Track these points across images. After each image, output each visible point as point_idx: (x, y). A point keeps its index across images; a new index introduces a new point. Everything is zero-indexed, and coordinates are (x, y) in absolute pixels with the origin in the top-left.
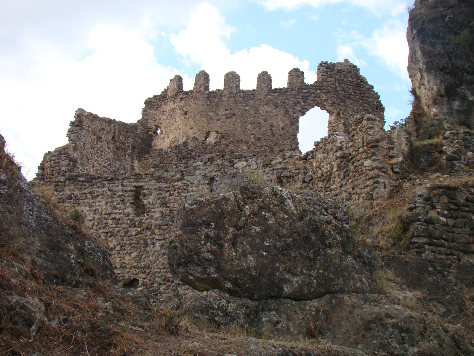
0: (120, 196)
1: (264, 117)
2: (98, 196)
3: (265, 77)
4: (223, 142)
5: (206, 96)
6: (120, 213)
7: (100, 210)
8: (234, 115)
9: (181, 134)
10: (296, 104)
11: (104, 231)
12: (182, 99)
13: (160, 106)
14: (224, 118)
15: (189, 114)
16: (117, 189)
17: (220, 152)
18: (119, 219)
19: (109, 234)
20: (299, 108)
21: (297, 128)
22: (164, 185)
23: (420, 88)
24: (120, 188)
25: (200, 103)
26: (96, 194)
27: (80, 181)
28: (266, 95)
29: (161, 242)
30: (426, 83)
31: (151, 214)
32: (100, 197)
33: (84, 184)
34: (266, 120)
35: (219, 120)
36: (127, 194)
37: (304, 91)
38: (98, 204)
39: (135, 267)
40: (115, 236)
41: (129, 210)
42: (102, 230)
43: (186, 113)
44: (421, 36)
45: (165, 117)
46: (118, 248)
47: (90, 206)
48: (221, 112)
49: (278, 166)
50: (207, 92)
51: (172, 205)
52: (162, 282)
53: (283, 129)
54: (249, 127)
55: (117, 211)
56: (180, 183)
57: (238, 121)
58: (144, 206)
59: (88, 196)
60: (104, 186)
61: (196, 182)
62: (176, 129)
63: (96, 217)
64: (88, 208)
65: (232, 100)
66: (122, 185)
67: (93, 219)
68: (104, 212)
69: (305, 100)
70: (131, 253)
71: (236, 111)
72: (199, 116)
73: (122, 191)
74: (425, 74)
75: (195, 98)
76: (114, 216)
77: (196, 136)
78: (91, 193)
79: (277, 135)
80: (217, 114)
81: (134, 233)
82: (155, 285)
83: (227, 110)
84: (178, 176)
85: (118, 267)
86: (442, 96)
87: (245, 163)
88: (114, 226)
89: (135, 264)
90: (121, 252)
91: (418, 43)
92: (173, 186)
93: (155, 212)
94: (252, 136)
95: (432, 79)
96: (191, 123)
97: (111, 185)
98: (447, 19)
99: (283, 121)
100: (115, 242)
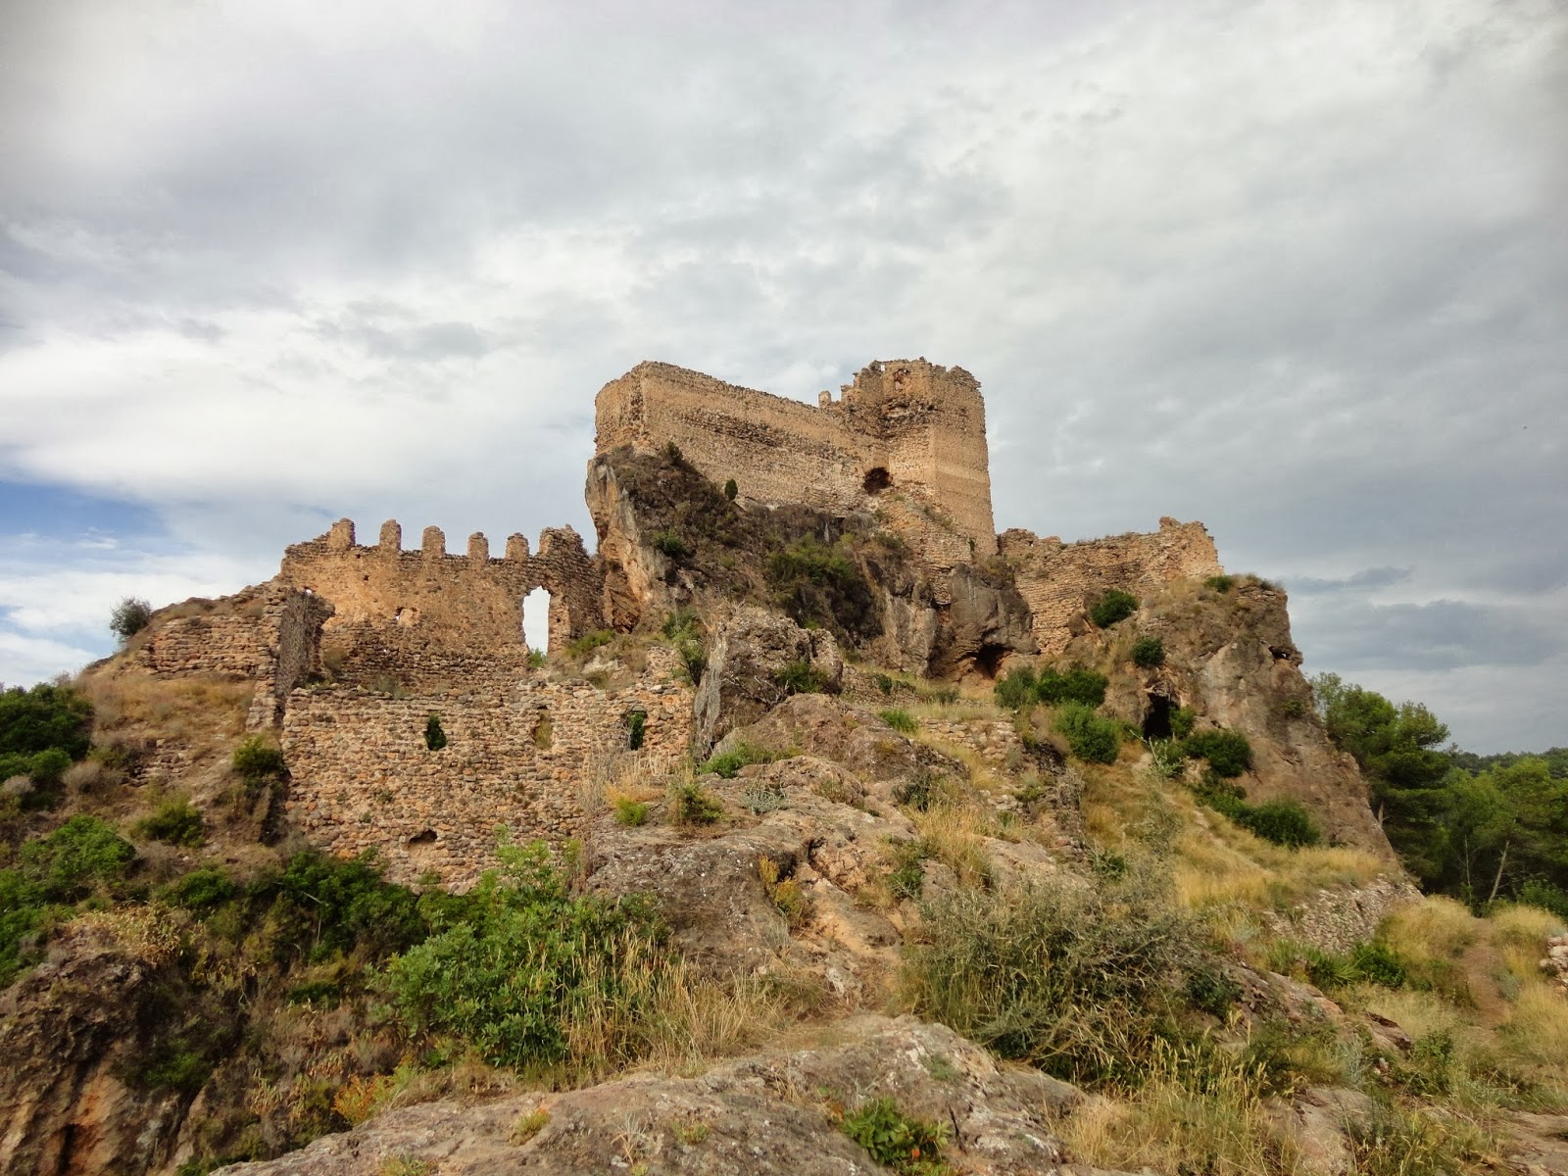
0: (406, 722)
1: (481, 596)
2: (369, 719)
3: (481, 541)
4: (425, 625)
5: (398, 557)
6: (407, 745)
7: (373, 739)
8: (440, 588)
9: (359, 607)
10: (520, 581)
11: (381, 767)
12: (359, 556)
13: (312, 560)
14: (425, 591)
15: (371, 580)
16: (401, 711)
17: (421, 638)
18: (404, 753)
19: (389, 772)
20: (524, 588)
21: (522, 615)
22: (476, 712)
23: (629, 563)
24: (406, 710)
25: (390, 566)
26: (365, 717)
27: (337, 697)
28: (483, 567)
29: (471, 784)
30: (639, 559)
31: (455, 748)
32: (373, 721)
33: (345, 701)
34: (483, 600)
35: (417, 593)
36: (418, 720)
37: (530, 565)
38: (369, 730)
39: (433, 816)
40: (398, 775)
41: (423, 741)
42: (376, 766)
43: (366, 578)
44: (633, 499)
45: (325, 578)
46: (405, 790)
47: (356, 733)
48: (420, 582)
49: (630, 699)
50: (400, 553)
51: (487, 737)
52: (475, 835)
53: (505, 613)
54: (460, 607)
55: (403, 741)
56: (498, 710)
57: (446, 597)
58: (443, 736)
59: (353, 718)
60: (379, 707)
61: (522, 710)
62: (347, 598)
63: (366, 748)
64: (351, 735)
65: (437, 567)
66: (409, 707)
67: (362, 750)
68: (380, 742)
69: (531, 577)
70: (425, 798)
71: (442, 584)
72: (387, 585)
73: (411, 715)
74: (639, 550)
75: (383, 559)
76: (396, 748)
77: (382, 612)
78: (357, 714)
79: (497, 621)
80: (415, 585)
81: (430, 772)
82: (463, 838)
83: (429, 580)
84: (496, 701)
85: (406, 815)
86: (660, 579)
87: (588, 692)
88: (397, 761)
89: (433, 813)
90: (410, 796)
91: (630, 508)
92: (489, 714)
93: (462, 745)
94: (465, 620)
95: (649, 557)
96: (375, 592)
97: (390, 706)
98: (659, 483)
99: (505, 603)
100: (398, 782)
